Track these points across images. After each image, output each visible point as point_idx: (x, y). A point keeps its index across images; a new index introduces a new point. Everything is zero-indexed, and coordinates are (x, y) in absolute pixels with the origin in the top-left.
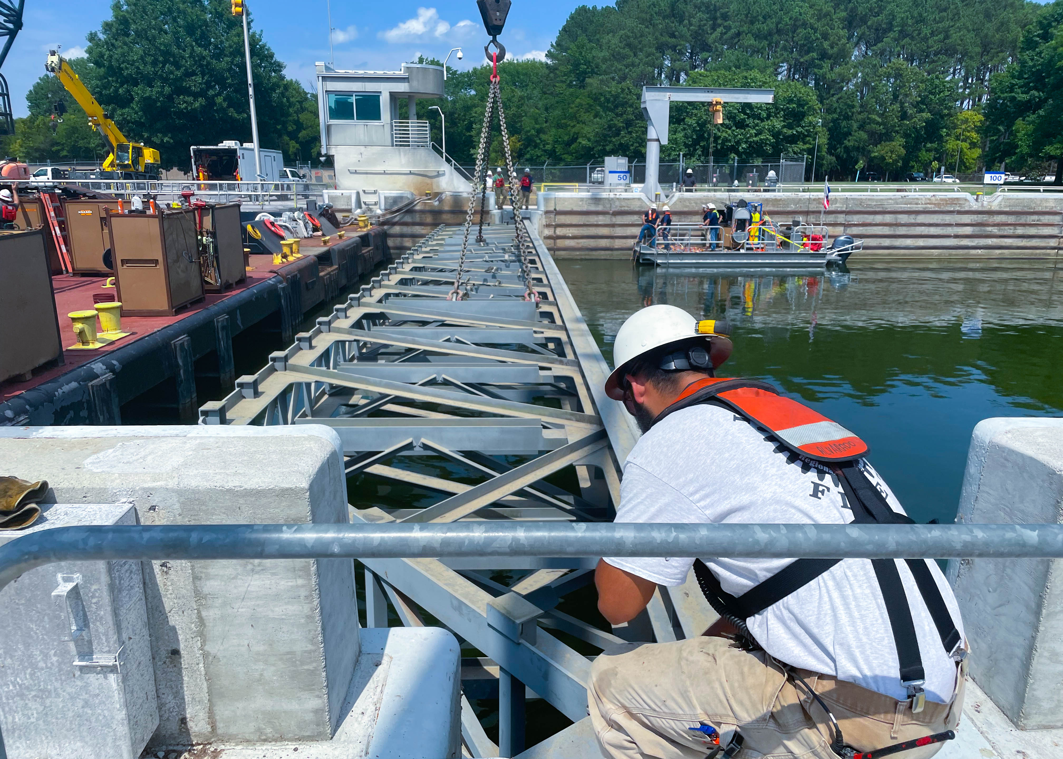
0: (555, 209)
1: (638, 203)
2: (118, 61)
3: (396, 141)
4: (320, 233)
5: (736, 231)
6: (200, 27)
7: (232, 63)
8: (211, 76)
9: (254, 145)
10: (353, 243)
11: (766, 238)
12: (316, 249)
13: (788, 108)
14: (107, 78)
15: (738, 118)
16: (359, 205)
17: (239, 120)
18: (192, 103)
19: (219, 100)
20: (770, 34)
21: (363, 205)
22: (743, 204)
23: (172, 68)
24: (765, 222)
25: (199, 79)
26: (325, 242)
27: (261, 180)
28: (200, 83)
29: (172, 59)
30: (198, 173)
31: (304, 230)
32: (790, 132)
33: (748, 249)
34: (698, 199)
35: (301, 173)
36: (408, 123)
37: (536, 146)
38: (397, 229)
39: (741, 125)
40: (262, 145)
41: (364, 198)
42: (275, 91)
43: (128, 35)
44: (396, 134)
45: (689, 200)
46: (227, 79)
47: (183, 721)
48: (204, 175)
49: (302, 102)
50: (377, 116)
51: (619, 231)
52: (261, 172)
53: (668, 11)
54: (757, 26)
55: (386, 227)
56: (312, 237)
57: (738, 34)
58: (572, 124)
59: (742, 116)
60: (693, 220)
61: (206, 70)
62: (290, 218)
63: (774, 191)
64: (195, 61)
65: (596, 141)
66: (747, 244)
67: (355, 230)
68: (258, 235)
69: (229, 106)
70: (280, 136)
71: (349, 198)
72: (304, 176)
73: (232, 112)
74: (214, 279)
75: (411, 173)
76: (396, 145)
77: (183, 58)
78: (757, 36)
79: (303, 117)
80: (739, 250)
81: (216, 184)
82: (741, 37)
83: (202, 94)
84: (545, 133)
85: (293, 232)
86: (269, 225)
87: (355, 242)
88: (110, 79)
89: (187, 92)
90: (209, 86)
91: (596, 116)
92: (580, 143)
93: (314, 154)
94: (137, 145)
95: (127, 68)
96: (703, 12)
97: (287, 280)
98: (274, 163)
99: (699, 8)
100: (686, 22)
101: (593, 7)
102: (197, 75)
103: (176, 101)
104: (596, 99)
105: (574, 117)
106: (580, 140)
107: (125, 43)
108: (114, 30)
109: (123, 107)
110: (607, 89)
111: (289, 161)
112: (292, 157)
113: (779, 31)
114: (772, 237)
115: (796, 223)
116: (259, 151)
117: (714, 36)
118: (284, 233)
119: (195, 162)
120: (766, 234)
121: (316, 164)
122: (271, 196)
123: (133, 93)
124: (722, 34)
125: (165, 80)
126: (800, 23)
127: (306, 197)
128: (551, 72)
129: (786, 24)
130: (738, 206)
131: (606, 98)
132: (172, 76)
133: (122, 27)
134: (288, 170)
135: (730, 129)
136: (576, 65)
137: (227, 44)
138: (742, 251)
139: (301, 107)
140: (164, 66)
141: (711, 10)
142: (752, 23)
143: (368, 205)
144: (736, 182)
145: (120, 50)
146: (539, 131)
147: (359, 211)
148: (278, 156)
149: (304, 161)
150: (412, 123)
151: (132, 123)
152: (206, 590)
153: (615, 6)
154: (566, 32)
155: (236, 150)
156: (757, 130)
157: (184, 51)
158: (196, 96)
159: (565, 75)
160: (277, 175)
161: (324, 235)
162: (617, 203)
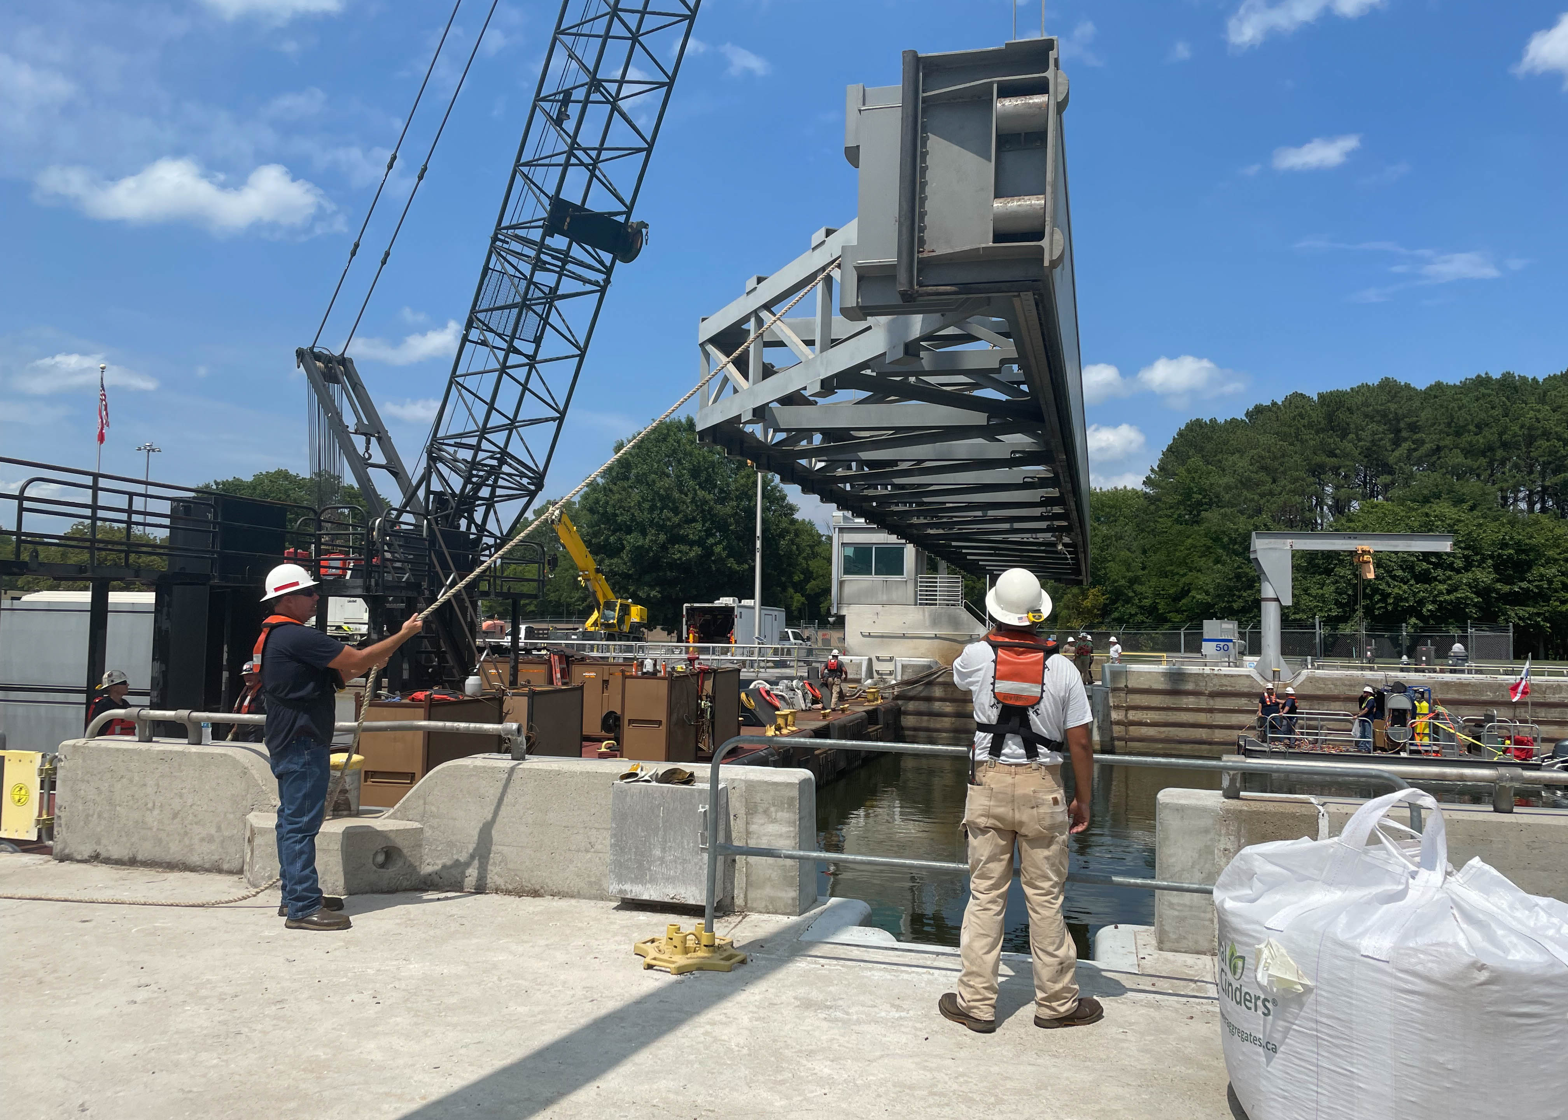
0: (1126, 686)
1: (1247, 682)
2: (614, 506)
3: (920, 599)
4: (819, 706)
5: (1392, 725)
6: (706, 469)
7: (738, 507)
8: (713, 523)
9: (754, 603)
10: (857, 719)
11: (1441, 737)
12: (813, 723)
13: (1500, 555)
14: (599, 526)
15: (1418, 569)
16: (870, 675)
17: (737, 572)
18: (687, 553)
19: (718, 549)
20: (1491, 449)
21: (875, 674)
22: (1400, 688)
23: (671, 514)
24: (1438, 715)
25: (699, 526)
26: (825, 716)
27: (759, 644)
28: (700, 531)
29: (670, 504)
30: (688, 634)
31: (802, 701)
32: (1507, 588)
33: (1412, 752)
34: (1337, 679)
35: (806, 634)
36: (936, 578)
37: (1128, 601)
38: (911, 706)
39: (1424, 578)
40: (764, 602)
41: (877, 666)
42: (784, 538)
43: (627, 478)
44: (921, 591)
45: (1323, 680)
46: (731, 525)
47: (733, 898)
48: (694, 636)
49: (814, 546)
50: (899, 571)
51: (1220, 719)
52: (760, 634)
53: (1323, 423)
54: (1466, 438)
55: (900, 702)
56: (810, 710)
57: (1438, 449)
58: (1182, 572)
59: (1425, 565)
60: (1332, 707)
61: (708, 515)
62: (787, 687)
63: (1462, 672)
64: (697, 506)
65: (1219, 595)
66: (1411, 744)
67: (862, 705)
68: (752, 704)
69: (728, 556)
70: (784, 589)
71: (859, 665)
72: (808, 639)
73: (732, 563)
74: (707, 744)
75: (936, 637)
76: (921, 604)
77: (684, 502)
78: (1469, 452)
79: (813, 565)
80: (1398, 752)
81: (709, 648)
82: (1442, 454)
83: (700, 543)
84: (1141, 584)
85: (789, 704)
86: (764, 694)
87: (861, 718)
88: (603, 526)
89: (683, 540)
90: (709, 533)
91: (1217, 562)
92: (1194, 597)
93: (823, 610)
94: (624, 602)
95: (622, 514)
96: (1379, 422)
97: (779, 754)
98: (775, 623)
99: (1372, 418)
100: (1352, 436)
101: (1211, 420)
102: (698, 521)
103: (671, 551)
104: (1217, 540)
105: (1183, 563)
106: (1193, 593)
107: (624, 489)
108: (614, 474)
109: (611, 557)
110: (1232, 526)
111: (791, 621)
112: (796, 613)
113: (1505, 445)
114: (1451, 737)
115: (1490, 718)
116: (760, 609)
117: (1397, 453)
118: (777, 703)
119: (687, 622)
120: (1441, 732)
121: (823, 624)
122: (768, 661)
123: (625, 542)
124: (1410, 451)
125: (661, 528)
126: (1539, 432)
127: (808, 663)
128: (1152, 504)
129: (1515, 435)
130: (1392, 691)
131: (1230, 539)
132: (668, 523)
133: (623, 470)
134: (790, 631)
135: (1405, 583)
136: (1188, 495)
137: (733, 487)
138: (1403, 755)
139: (813, 552)
140: (661, 512)
141: (1390, 420)
142: (1458, 434)
143: (882, 674)
144: (1405, 658)
145: (617, 496)
146: (1133, 581)
147: (869, 681)
148: (780, 614)
149: (810, 621)
150: (940, 578)
151: (620, 575)
152: (751, 830)
153: (1244, 418)
154: (1173, 452)
155: (733, 608)
156: (1449, 585)
157: (686, 495)
158: (692, 544)
159: (1171, 507)
160: (776, 637)
161: (824, 708)
162: (1215, 681)
